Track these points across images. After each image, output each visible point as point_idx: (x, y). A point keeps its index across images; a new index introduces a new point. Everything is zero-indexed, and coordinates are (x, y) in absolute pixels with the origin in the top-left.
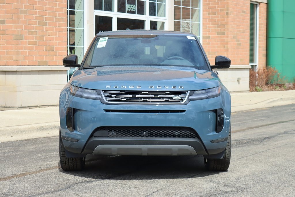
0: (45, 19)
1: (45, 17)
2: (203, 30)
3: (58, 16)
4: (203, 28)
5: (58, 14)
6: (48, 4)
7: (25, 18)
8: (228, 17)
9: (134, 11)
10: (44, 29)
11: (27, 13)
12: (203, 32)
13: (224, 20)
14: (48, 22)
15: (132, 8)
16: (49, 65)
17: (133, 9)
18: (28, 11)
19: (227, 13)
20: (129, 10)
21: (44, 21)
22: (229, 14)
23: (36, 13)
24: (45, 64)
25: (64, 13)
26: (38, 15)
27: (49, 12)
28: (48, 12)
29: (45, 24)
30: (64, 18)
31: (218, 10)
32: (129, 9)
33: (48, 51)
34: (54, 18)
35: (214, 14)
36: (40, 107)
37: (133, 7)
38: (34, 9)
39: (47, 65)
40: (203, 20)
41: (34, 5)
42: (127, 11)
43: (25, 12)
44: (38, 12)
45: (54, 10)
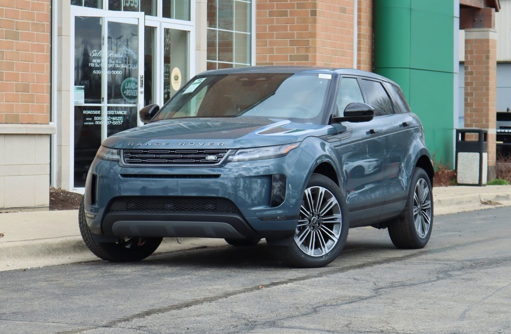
0: (16, 25)
1: (16, 22)
2: (257, 49)
3: (35, 20)
4: (257, 46)
5: (36, 15)
8: (315, 21)
9: (136, 6)
10: (15, 47)
12: (257, 54)
13: (306, 28)
14: (20, 31)
16: (21, 123)
17: (134, 3)
19: (314, 13)
20: (128, 5)
21: (15, 30)
22: (318, 14)
24: (15, 120)
26: (4, 18)
27: (23, 10)
28: (20, 10)
29: (15, 36)
31: (292, 6)
32: (127, 2)
33: (20, 93)
34: (30, 24)
35: (284, 14)
36: (8, 211)
39: (18, 124)
40: (257, 28)
42: (124, 7)
44: (5, 10)
45: (31, 7)
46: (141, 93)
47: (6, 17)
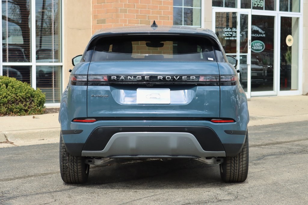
0: (148, 17)
1: (148, 16)
3: (162, 14)
5: (162, 12)
6: (151, 2)
7: (125, 17)
9: (262, 6)
11: (127, 12)
14: (151, 20)
15: (258, 3)
17: (260, 5)
18: (128, 10)
20: (256, 6)
21: (147, 20)
23: (137, 11)
25: (169, 11)
26: (139, 14)
27: (153, 10)
28: (151, 10)
30: (170, 16)
32: (255, 4)
34: (159, 17)
37: (260, 2)
38: (136, 8)
41: (135, 4)
42: (253, 7)
43: (125, 11)
44: (139, 10)
45: (159, 8)
46: (250, 48)
47: (140, 14)
